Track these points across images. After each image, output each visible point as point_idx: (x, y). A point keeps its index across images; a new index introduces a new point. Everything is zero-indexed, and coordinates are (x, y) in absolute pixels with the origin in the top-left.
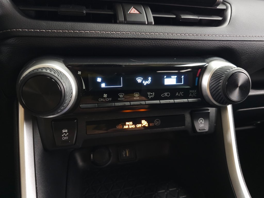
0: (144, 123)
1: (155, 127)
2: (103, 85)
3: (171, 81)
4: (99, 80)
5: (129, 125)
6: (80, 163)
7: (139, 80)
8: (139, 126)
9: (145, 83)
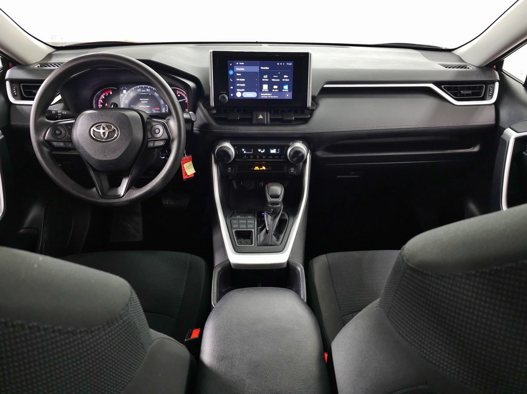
0: (264, 168)
1: (269, 170)
2: (245, 152)
3: (273, 151)
4: (243, 150)
5: (257, 168)
6: (235, 186)
7: (260, 150)
8: (261, 169)
9: (262, 152)
